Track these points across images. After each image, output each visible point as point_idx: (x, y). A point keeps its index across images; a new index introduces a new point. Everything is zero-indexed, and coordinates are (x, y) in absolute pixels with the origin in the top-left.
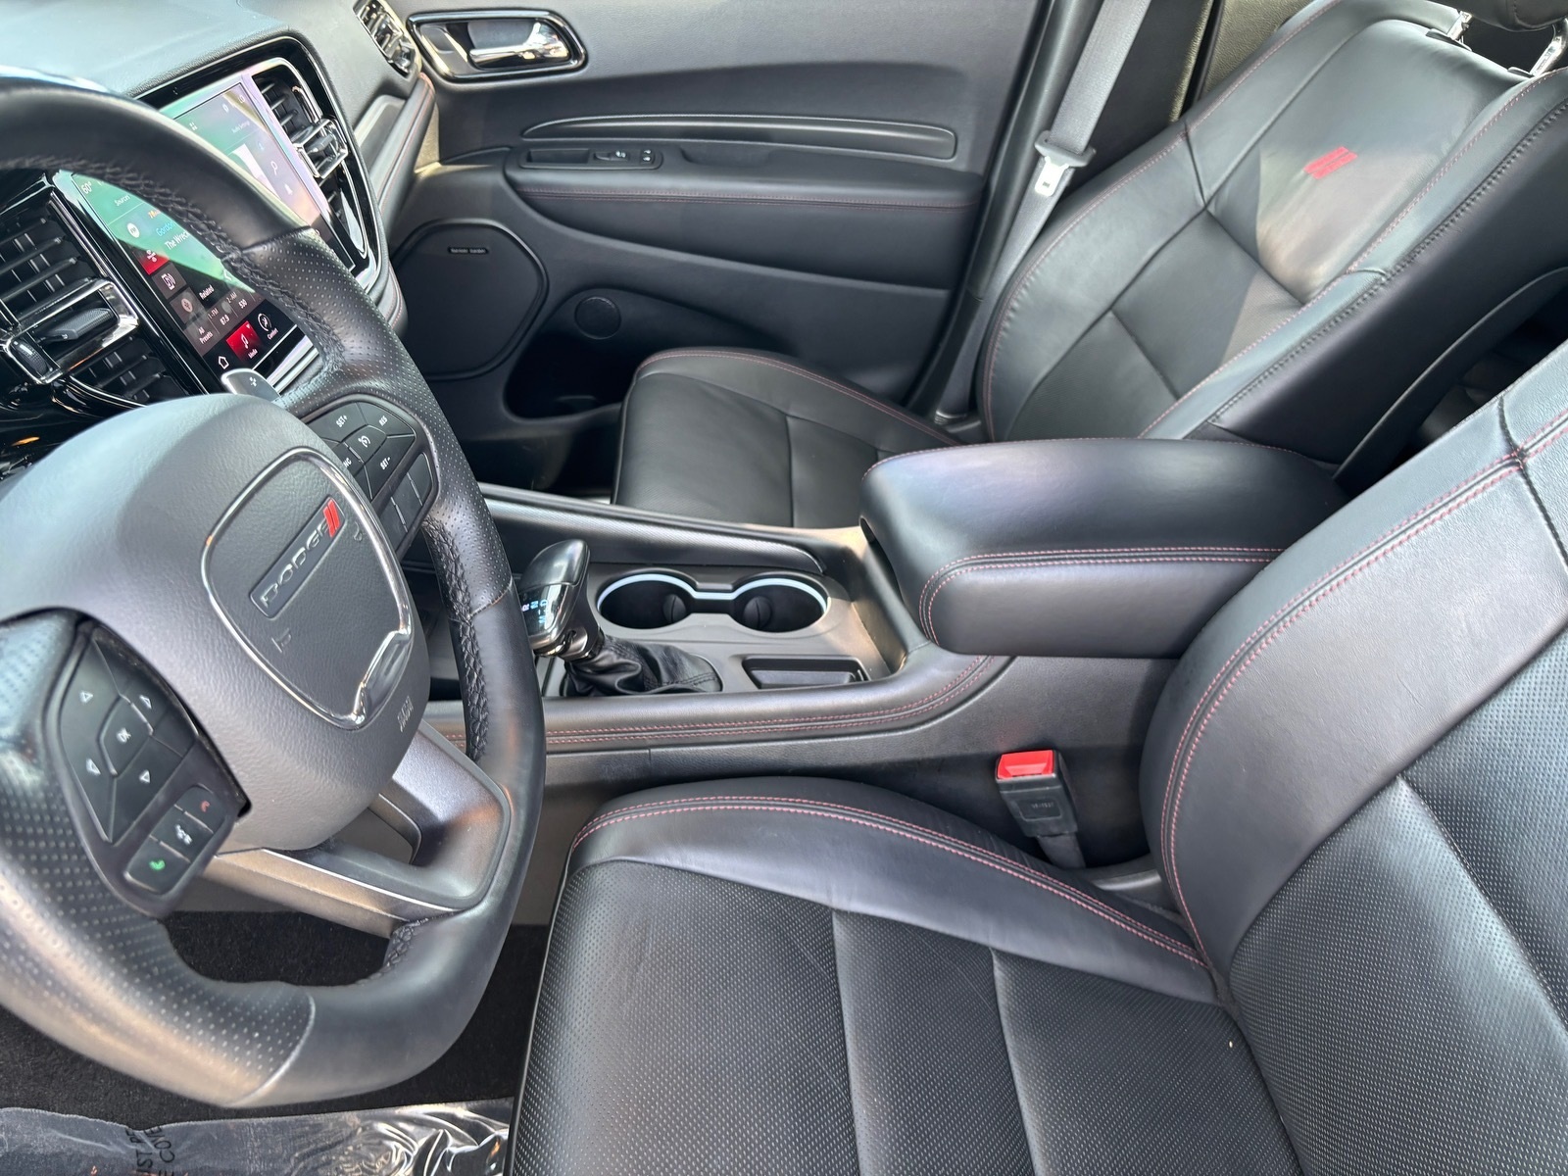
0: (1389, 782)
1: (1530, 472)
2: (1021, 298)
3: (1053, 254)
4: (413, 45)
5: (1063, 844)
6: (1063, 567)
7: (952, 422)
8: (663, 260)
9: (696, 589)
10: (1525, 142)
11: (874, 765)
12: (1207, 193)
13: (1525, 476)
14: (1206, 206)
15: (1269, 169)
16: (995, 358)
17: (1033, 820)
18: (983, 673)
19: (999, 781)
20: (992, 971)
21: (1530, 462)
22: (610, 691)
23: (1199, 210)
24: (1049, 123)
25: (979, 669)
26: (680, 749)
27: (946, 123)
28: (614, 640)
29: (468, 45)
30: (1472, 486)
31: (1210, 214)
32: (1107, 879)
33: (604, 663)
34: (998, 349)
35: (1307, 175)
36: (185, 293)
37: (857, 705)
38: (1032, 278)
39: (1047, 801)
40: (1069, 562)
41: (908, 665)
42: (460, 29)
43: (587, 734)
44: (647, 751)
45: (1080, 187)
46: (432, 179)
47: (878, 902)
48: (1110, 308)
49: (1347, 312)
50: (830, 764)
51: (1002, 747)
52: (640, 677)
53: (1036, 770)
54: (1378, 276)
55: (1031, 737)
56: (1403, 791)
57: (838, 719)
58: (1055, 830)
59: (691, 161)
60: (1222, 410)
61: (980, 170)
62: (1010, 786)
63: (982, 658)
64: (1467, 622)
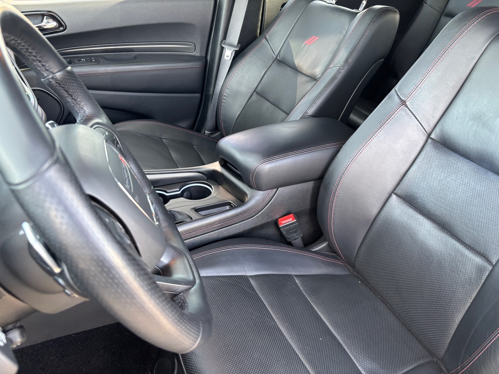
0: (390, 196)
1: (408, 106)
2: (226, 92)
3: (234, 77)
5: (298, 241)
6: (290, 158)
7: (211, 134)
8: (105, 95)
9: (167, 193)
10: (369, 27)
12: (276, 54)
13: (407, 107)
14: (277, 57)
15: (293, 44)
16: (222, 112)
17: (290, 236)
18: (270, 195)
19: (280, 227)
20: (295, 281)
21: (407, 103)
23: (275, 59)
24: (225, 37)
27: (191, 41)
30: (395, 112)
31: (278, 59)
32: (312, 248)
34: (222, 109)
35: (305, 45)
38: (229, 86)
39: (294, 229)
40: (291, 156)
41: (248, 198)
45: (238, 56)
48: (254, 91)
49: (334, 78)
51: (277, 217)
53: (289, 221)
54: (340, 67)
55: (285, 212)
56: (394, 196)
58: (296, 237)
59: (109, 60)
60: (308, 110)
61: (204, 55)
62: (283, 227)
64: (401, 148)
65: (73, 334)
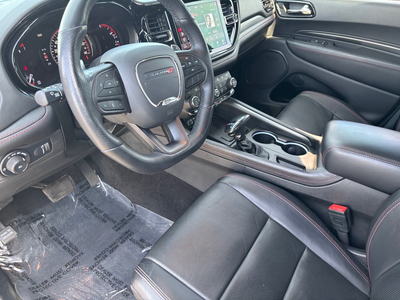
4: (274, 7)
5: (343, 235)
6: (364, 157)
9: (278, 140)
11: (298, 192)
17: (336, 224)
18: (334, 179)
19: (329, 209)
20: (304, 251)
22: (242, 150)
25: (333, 178)
26: (252, 169)
28: (248, 140)
29: (288, 8)
32: (352, 250)
33: (243, 144)
36: (185, 37)
37: (297, 175)
39: (340, 220)
40: (366, 156)
41: (316, 170)
42: (287, 5)
43: (233, 157)
44: (245, 166)
46: (270, 39)
47: (281, 221)
50: (287, 187)
52: (250, 150)
53: (340, 210)
57: (292, 176)
59: (335, 46)
62: (331, 212)
63: (335, 175)
65: (182, 180)
